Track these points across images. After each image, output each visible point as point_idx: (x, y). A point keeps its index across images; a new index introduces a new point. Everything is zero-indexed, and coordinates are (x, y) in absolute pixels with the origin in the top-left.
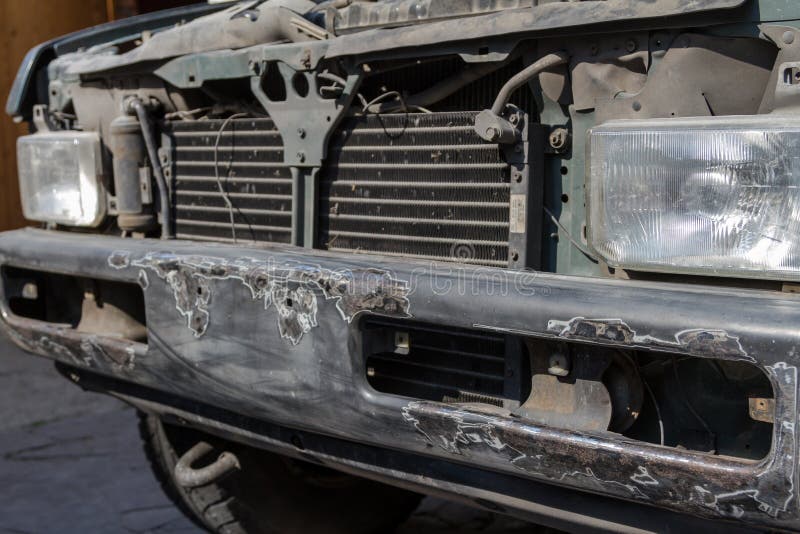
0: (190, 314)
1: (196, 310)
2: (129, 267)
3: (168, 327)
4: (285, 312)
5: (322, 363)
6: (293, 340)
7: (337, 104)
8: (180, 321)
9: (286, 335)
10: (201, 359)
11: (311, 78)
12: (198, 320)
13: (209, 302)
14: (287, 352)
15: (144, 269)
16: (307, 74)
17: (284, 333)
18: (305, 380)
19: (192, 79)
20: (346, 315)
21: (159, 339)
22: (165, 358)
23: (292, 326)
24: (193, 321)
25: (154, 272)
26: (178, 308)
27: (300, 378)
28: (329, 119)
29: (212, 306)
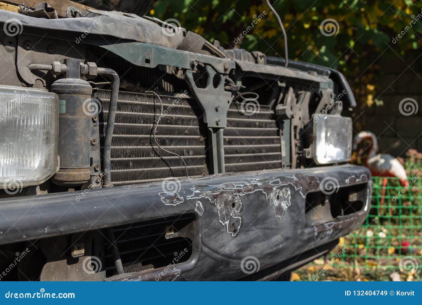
0: (227, 223)
1: (231, 219)
2: (186, 202)
3: (216, 236)
4: (276, 203)
5: (294, 223)
6: (280, 217)
7: (232, 95)
8: (222, 230)
9: (277, 215)
10: (237, 249)
11: (223, 78)
12: (233, 224)
13: (241, 211)
14: (277, 224)
15: (199, 200)
16: (222, 76)
17: (276, 215)
18: (287, 235)
19: (148, 61)
20: (304, 195)
21: (209, 248)
22: (213, 261)
23: (279, 209)
24: (230, 227)
25: (208, 200)
26: (220, 221)
27: (284, 235)
28: (228, 102)
29: (242, 212)
